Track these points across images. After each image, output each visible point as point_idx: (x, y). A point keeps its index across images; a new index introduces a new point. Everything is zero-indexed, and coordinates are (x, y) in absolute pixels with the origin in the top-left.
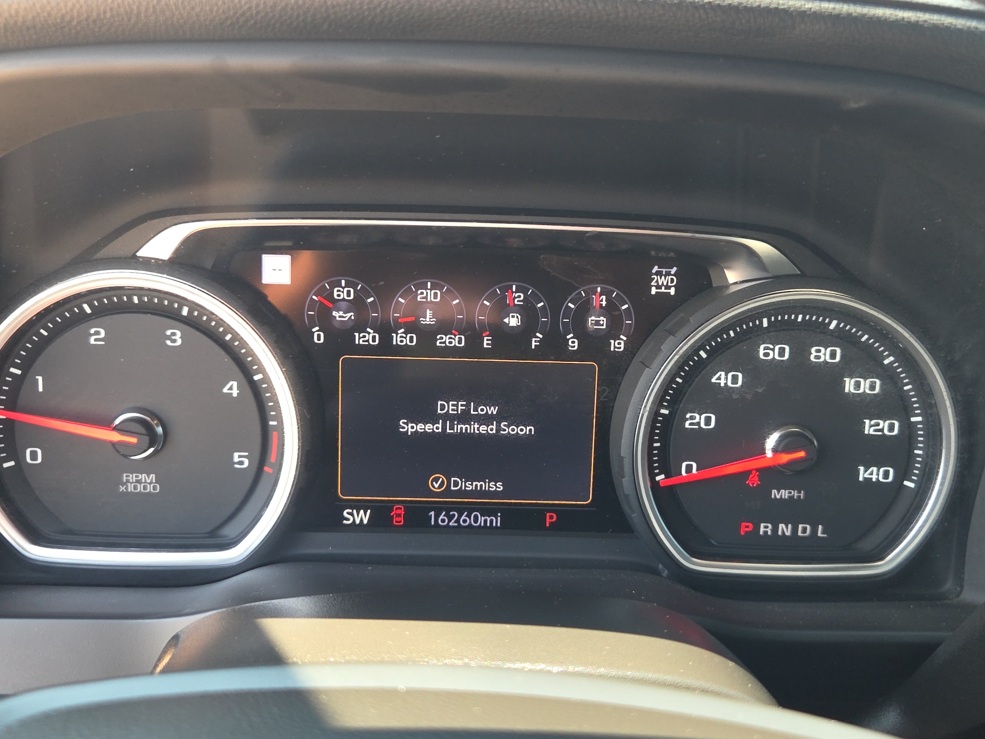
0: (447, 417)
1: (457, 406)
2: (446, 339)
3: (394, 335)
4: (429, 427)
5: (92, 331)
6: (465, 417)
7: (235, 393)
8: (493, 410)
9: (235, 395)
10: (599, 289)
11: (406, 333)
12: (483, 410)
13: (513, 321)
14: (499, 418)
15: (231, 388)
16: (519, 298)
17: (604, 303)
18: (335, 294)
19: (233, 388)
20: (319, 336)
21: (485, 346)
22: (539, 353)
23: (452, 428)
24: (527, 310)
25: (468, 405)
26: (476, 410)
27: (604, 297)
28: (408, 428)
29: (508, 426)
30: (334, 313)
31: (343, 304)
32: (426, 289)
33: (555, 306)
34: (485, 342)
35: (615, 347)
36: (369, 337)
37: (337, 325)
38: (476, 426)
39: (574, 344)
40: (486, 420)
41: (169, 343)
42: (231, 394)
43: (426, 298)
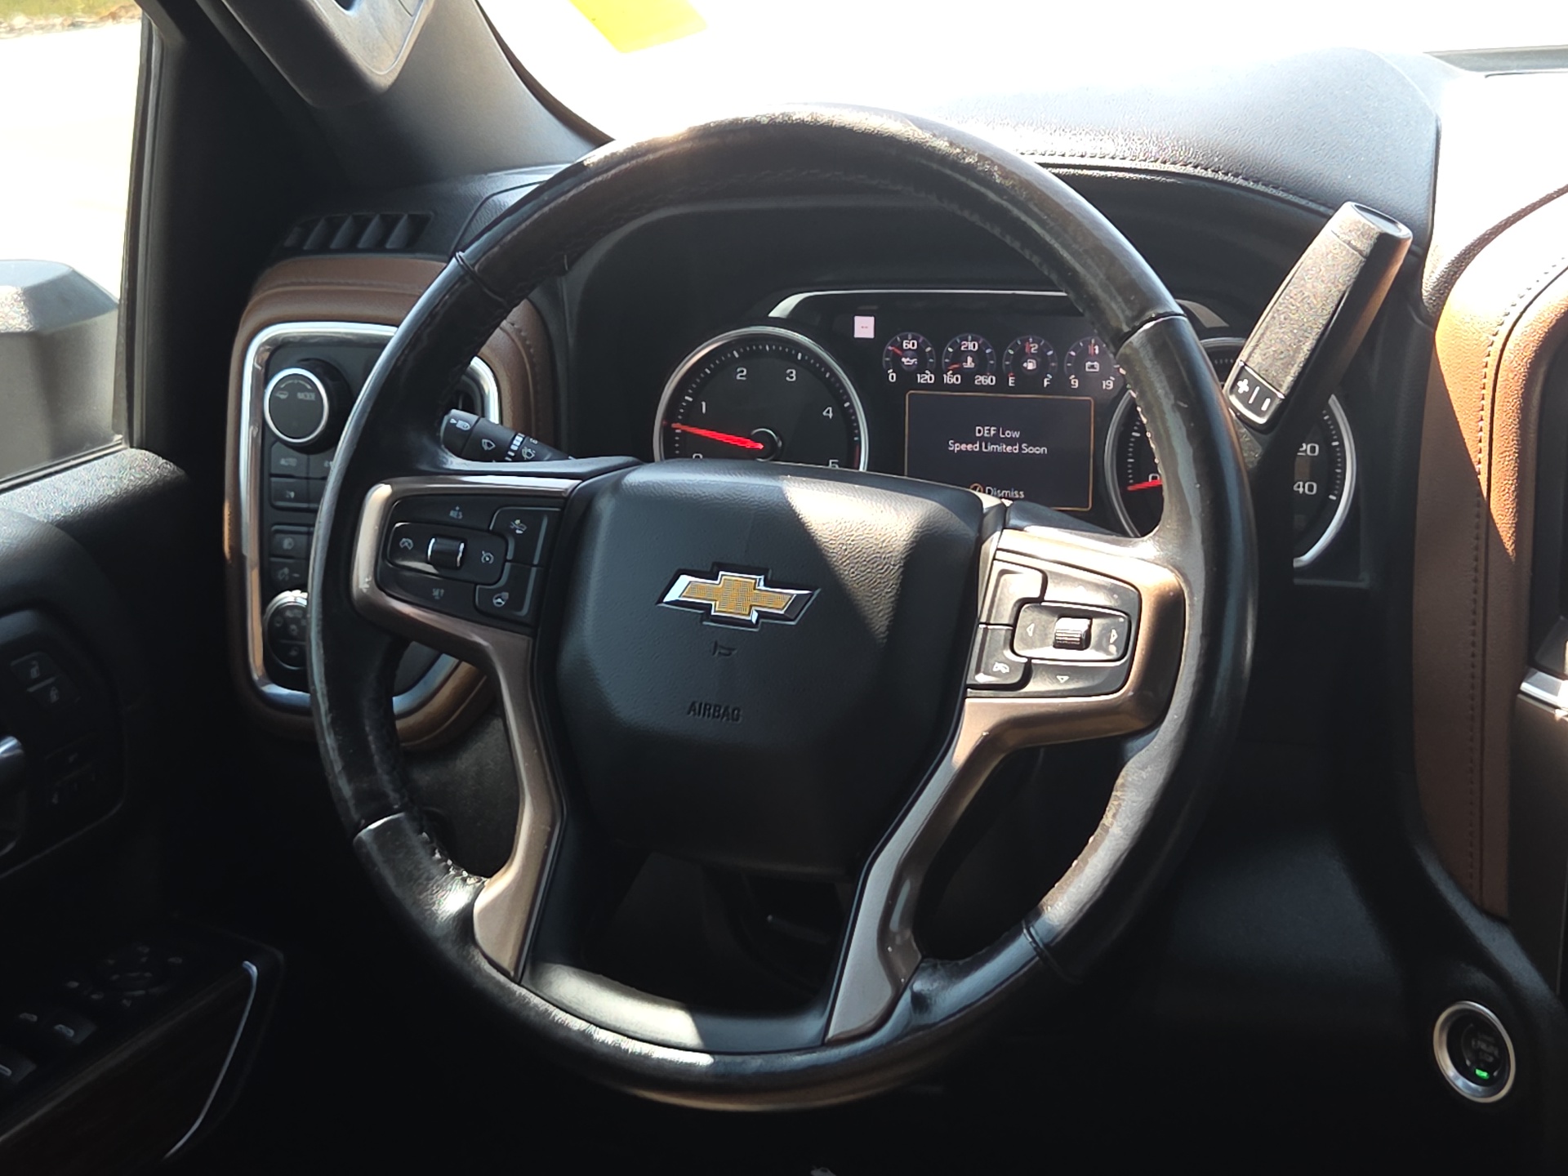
0: (982, 439)
1: (989, 430)
2: (982, 378)
3: (945, 376)
4: (969, 447)
5: (739, 370)
6: (996, 440)
7: (831, 415)
8: (1017, 435)
9: (831, 417)
10: (1093, 341)
11: (953, 374)
12: (1009, 434)
13: (1030, 365)
14: (1020, 441)
15: (828, 412)
16: (1034, 348)
17: (1097, 352)
18: (904, 345)
19: (829, 413)
20: (893, 376)
21: (1010, 385)
22: (1050, 390)
23: (986, 448)
24: (1040, 356)
25: (998, 431)
26: (1003, 434)
27: (1097, 347)
28: (956, 447)
29: (1027, 447)
30: (904, 360)
31: (910, 353)
32: (967, 341)
33: (1061, 354)
34: (1010, 381)
35: (1106, 386)
36: (927, 378)
37: (904, 367)
38: (1004, 446)
39: (1075, 383)
40: (1011, 442)
41: (788, 379)
42: (828, 417)
43: (967, 348)
